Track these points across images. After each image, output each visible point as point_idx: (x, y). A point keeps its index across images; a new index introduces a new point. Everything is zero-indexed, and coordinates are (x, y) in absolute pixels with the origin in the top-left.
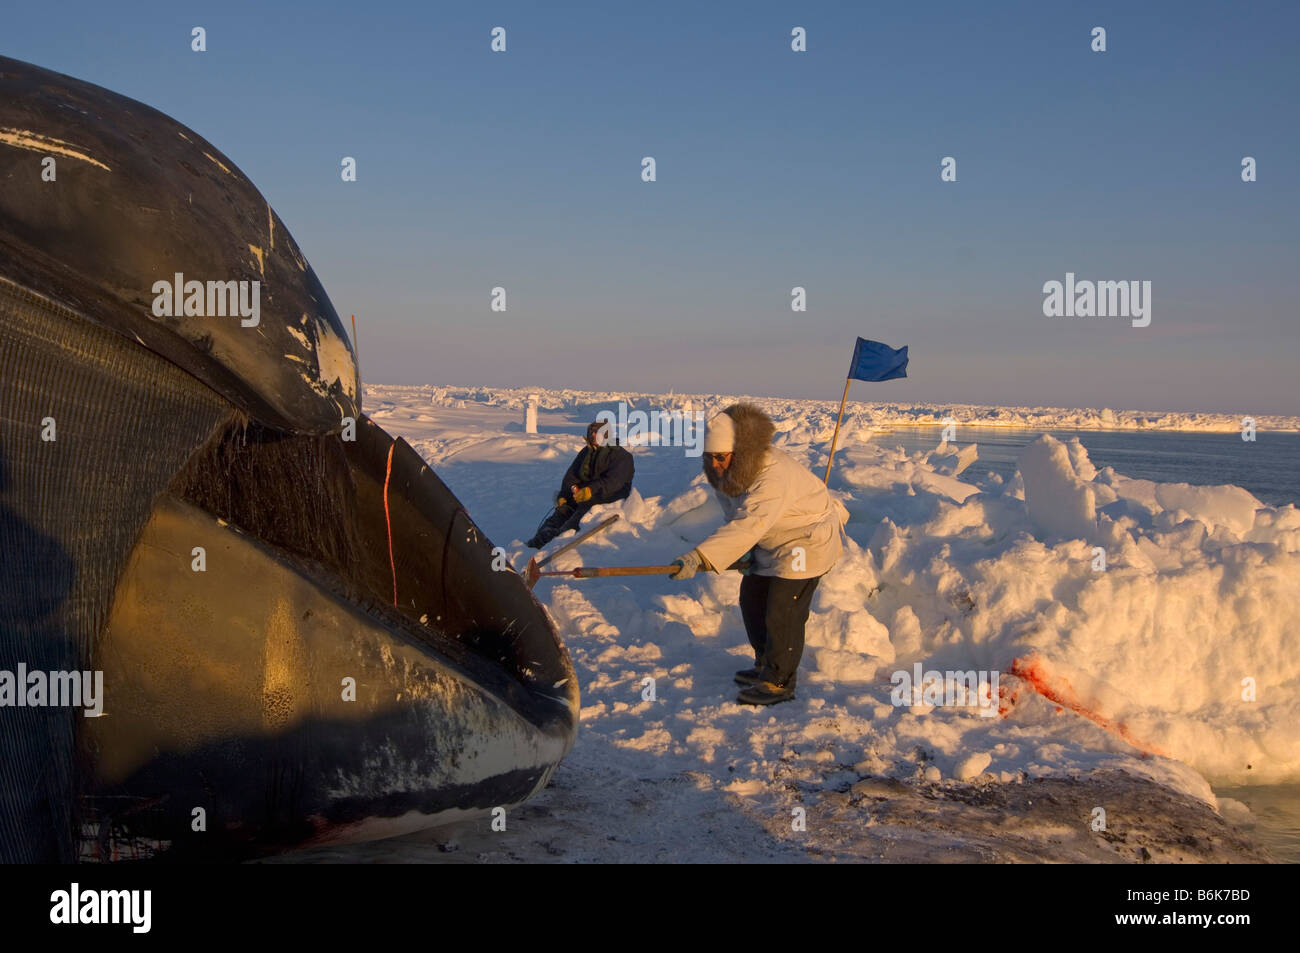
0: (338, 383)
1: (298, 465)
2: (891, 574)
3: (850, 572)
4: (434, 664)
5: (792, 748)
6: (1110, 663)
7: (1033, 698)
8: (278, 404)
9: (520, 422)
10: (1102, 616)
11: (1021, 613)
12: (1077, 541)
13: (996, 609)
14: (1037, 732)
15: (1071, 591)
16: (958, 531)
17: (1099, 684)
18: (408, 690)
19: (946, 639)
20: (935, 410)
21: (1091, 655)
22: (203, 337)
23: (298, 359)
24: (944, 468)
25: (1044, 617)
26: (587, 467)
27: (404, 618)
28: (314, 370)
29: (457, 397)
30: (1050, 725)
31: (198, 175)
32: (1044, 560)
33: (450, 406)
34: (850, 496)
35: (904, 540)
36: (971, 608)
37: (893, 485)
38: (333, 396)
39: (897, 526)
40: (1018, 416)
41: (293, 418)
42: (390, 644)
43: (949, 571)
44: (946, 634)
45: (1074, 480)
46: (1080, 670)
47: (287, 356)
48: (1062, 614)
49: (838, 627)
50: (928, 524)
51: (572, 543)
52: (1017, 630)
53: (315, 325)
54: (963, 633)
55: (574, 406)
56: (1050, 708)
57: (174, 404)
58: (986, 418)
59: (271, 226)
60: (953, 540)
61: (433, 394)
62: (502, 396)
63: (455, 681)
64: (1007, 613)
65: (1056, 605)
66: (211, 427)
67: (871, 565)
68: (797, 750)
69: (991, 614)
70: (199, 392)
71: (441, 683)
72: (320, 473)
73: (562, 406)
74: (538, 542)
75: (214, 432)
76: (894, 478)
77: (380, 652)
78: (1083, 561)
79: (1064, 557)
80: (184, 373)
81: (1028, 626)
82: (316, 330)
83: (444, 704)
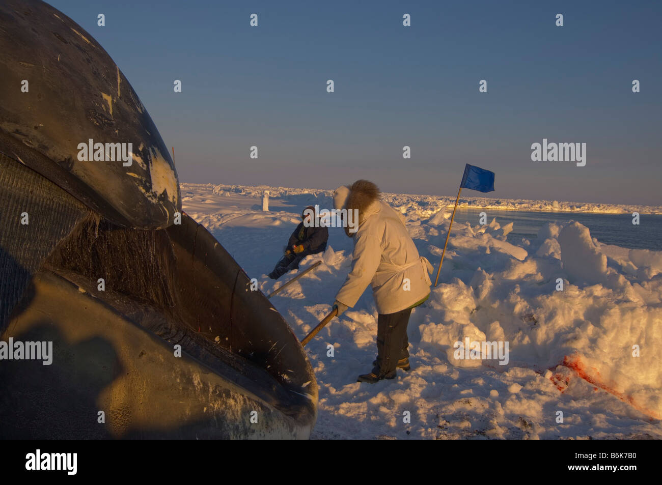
0: (165, 193)
1: (137, 245)
2: (485, 301)
3: (462, 300)
4: (229, 386)
5: (444, 418)
6: (621, 359)
7: (579, 381)
8: (121, 209)
9: (260, 204)
10: (615, 331)
11: (565, 327)
12: (597, 285)
13: (550, 324)
14: (584, 403)
15: (596, 315)
16: (522, 276)
17: (616, 371)
18: (211, 404)
19: (521, 341)
20: (469, 200)
21: (609, 354)
22: (66, 159)
23: (136, 176)
24: (498, 236)
25: (580, 330)
26: (302, 233)
27: (205, 341)
28: (147, 184)
29: (226, 190)
30: (592, 399)
31: (66, 42)
32: (579, 296)
33: (222, 194)
34: (455, 254)
35: (491, 281)
36: (535, 324)
37: (478, 247)
38: (161, 202)
39: (486, 272)
40: (511, 204)
41: (132, 218)
42: (199, 372)
43: (520, 301)
44: (520, 339)
45: (594, 249)
46: (604, 363)
47: (127, 173)
48: (590, 329)
49: (457, 334)
50: (504, 272)
51: (296, 277)
52: (564, 337)
53: (149, 151)
54: (530, 338)
55: (286, 196)
56: (590, 388)
57: (45, 207)
58: (494, 205)
59: (119, 81)
60: (520, 282)
61: (213, 189)
62: (248, 190)
63: (243, 396)
64: (557, 327)
65: (587, 325)
66: (73, 224)
67: (472, 295)
68: (448, 419)
69: (548, 327)
70: (64, 199)
71: (234, 398)
72: (152, 251)
73: (279, 196)
74: (276, 275)
75: (74, 228)
76: (479, 244)
77: (192, 378)
78: (602, 297)
79: (591, 295)
80: (53, 185)
81: (570, 336)
82: (150, 155)
83: (236, 413)
